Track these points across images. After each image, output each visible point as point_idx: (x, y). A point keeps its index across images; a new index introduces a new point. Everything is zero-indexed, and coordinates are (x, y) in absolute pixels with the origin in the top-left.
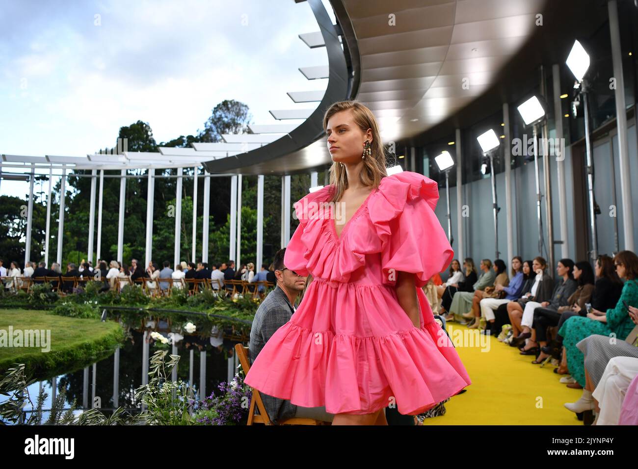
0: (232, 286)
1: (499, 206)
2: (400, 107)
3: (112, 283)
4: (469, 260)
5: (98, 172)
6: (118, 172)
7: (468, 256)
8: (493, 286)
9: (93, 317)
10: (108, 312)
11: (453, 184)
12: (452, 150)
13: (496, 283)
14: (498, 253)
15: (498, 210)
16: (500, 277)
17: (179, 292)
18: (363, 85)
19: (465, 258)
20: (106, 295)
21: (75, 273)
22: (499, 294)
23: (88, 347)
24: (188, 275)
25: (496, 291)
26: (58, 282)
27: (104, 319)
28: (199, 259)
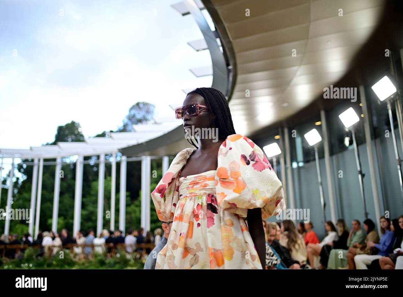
0: (142, 249)
1: (363, 172)
2: (272, 94)
3: (46, 250)
4: (341, 221)
5: (39, 160)
6: (54, 160)
7: (341, 218)
8: (365, 243)
11: (322, 157)
12: (319, 128)
13: (367, 240)
14: (366, 214)
15: (363, 176)
16: (370, 235)
17: (100, 255)
18: (240, 78)
19: (337, 219)
22: (370, 250)
24: (108, 241)
25: (368, 248)
28: (117, 227)
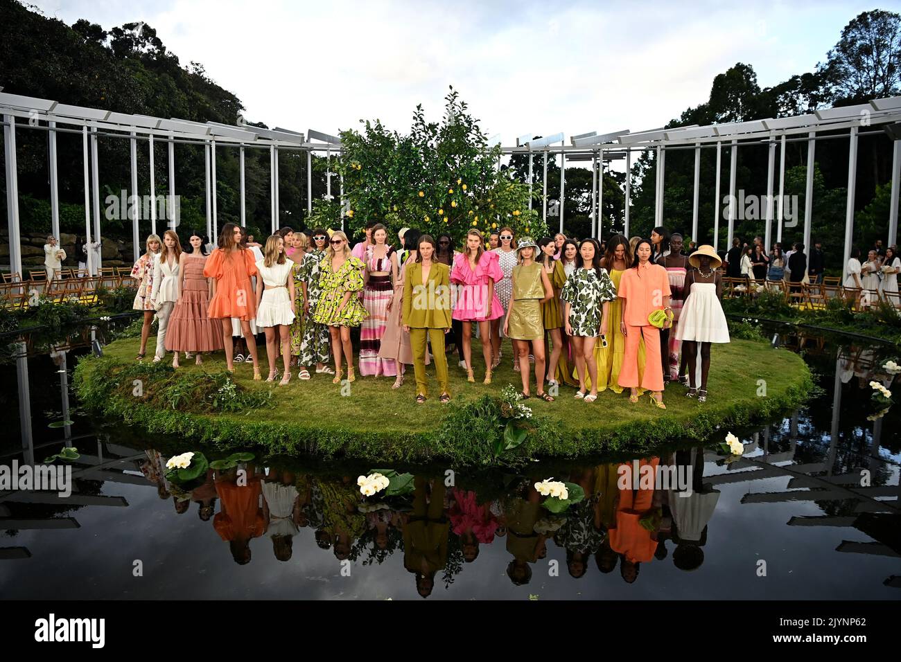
9: (755, 339)
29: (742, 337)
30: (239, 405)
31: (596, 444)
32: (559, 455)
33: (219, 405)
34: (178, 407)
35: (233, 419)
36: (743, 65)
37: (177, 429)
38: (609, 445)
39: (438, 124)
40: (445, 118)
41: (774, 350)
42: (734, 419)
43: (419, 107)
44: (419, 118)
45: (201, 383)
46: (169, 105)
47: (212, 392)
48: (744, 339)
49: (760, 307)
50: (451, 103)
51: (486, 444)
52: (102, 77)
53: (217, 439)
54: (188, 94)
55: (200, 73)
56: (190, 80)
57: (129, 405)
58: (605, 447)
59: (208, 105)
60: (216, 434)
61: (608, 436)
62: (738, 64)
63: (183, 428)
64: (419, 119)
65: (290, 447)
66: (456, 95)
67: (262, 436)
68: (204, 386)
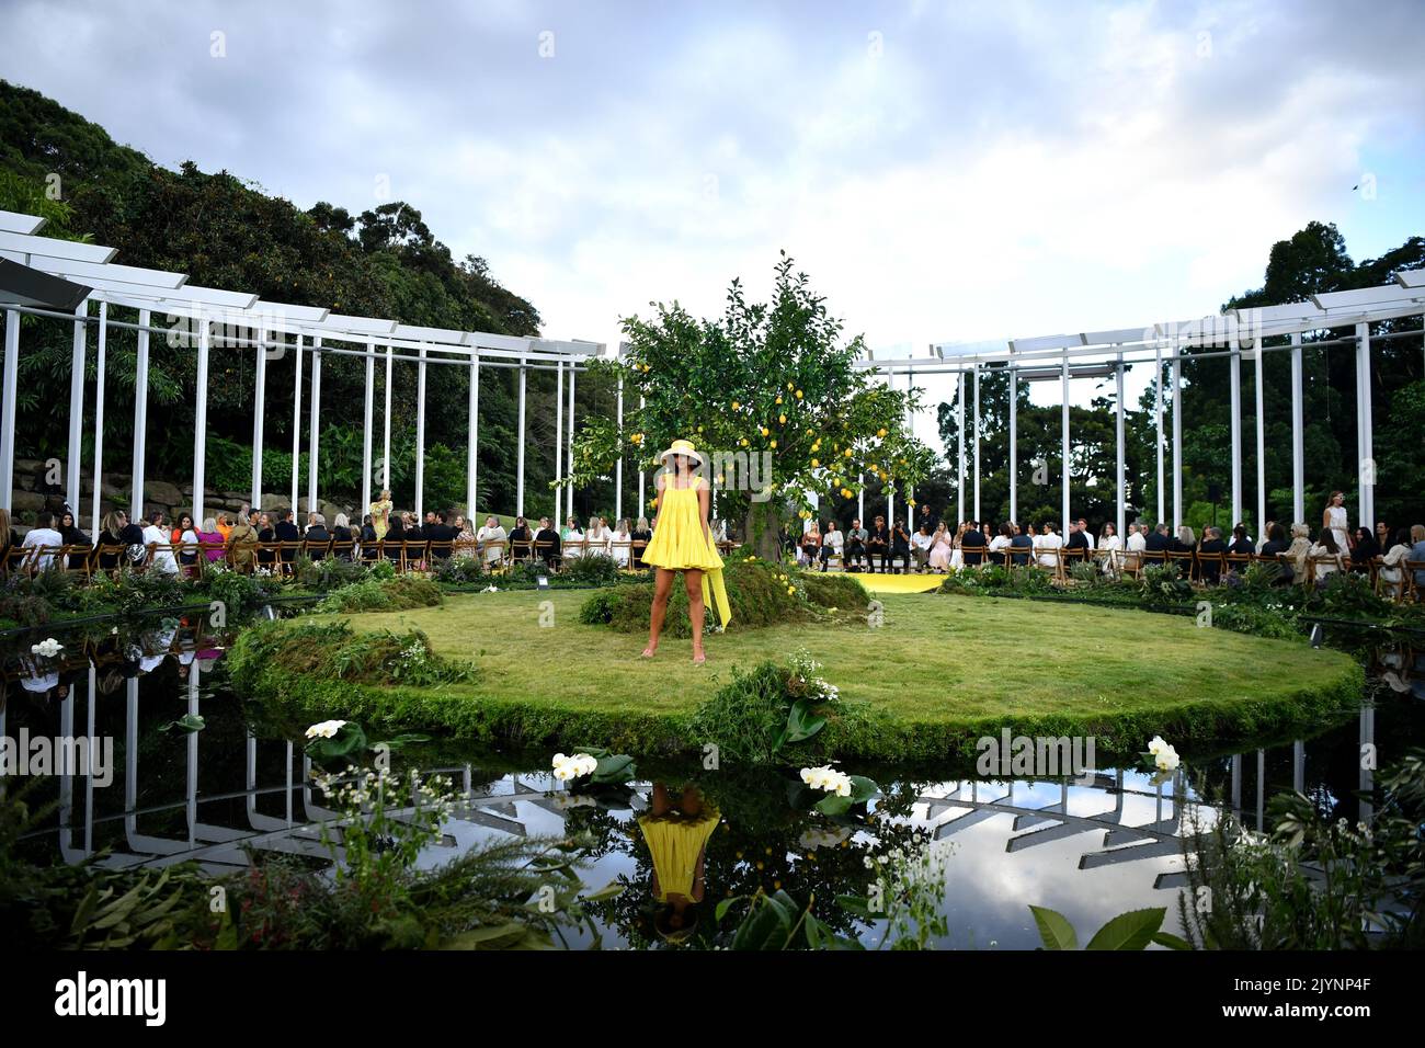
3: (1298, 566)
6: (1283, 339)
9: (1288, 637)
10: (1323, 631)
20: (1291, 591)
21: (1219, 545)
23: (1309, 700)
26: (1189, 561)
27: (1315, 642)
29: (1266, 635)
30: (429, 678)
31: (938, 748)
32: (875, 758)
33: (401, 675)
34: (346, 674)
35: (414, 692)
36: (1319, 225)
37: (341, 705)
38: (959, 749)
39: (766, 306)
40: (774, 296)
41: (1312, 651)
42: (1188, 731)
43: (735, 283)
44: (735, 297)
45: (381, 645)
46: (432, 316)
47: (394, 657)
48: (1270, 637)
49: (1328, 601)
50: (783, 275)
51: (760, 732)
52: (339, 275)
53: (389, 718)
54: (461, 301)
55: (480, 272)
56: (466, 282)
57: (285, 676)
58: (952, 751)
59: (489, 317)
60: (389, 710)
61: (958, 735)
62: (1311, 225)
63: (349, 704)
64: (735, 299)
65: (483, 728)
66: (791, 262)
67: (448, 712)
68: (384, 649)
